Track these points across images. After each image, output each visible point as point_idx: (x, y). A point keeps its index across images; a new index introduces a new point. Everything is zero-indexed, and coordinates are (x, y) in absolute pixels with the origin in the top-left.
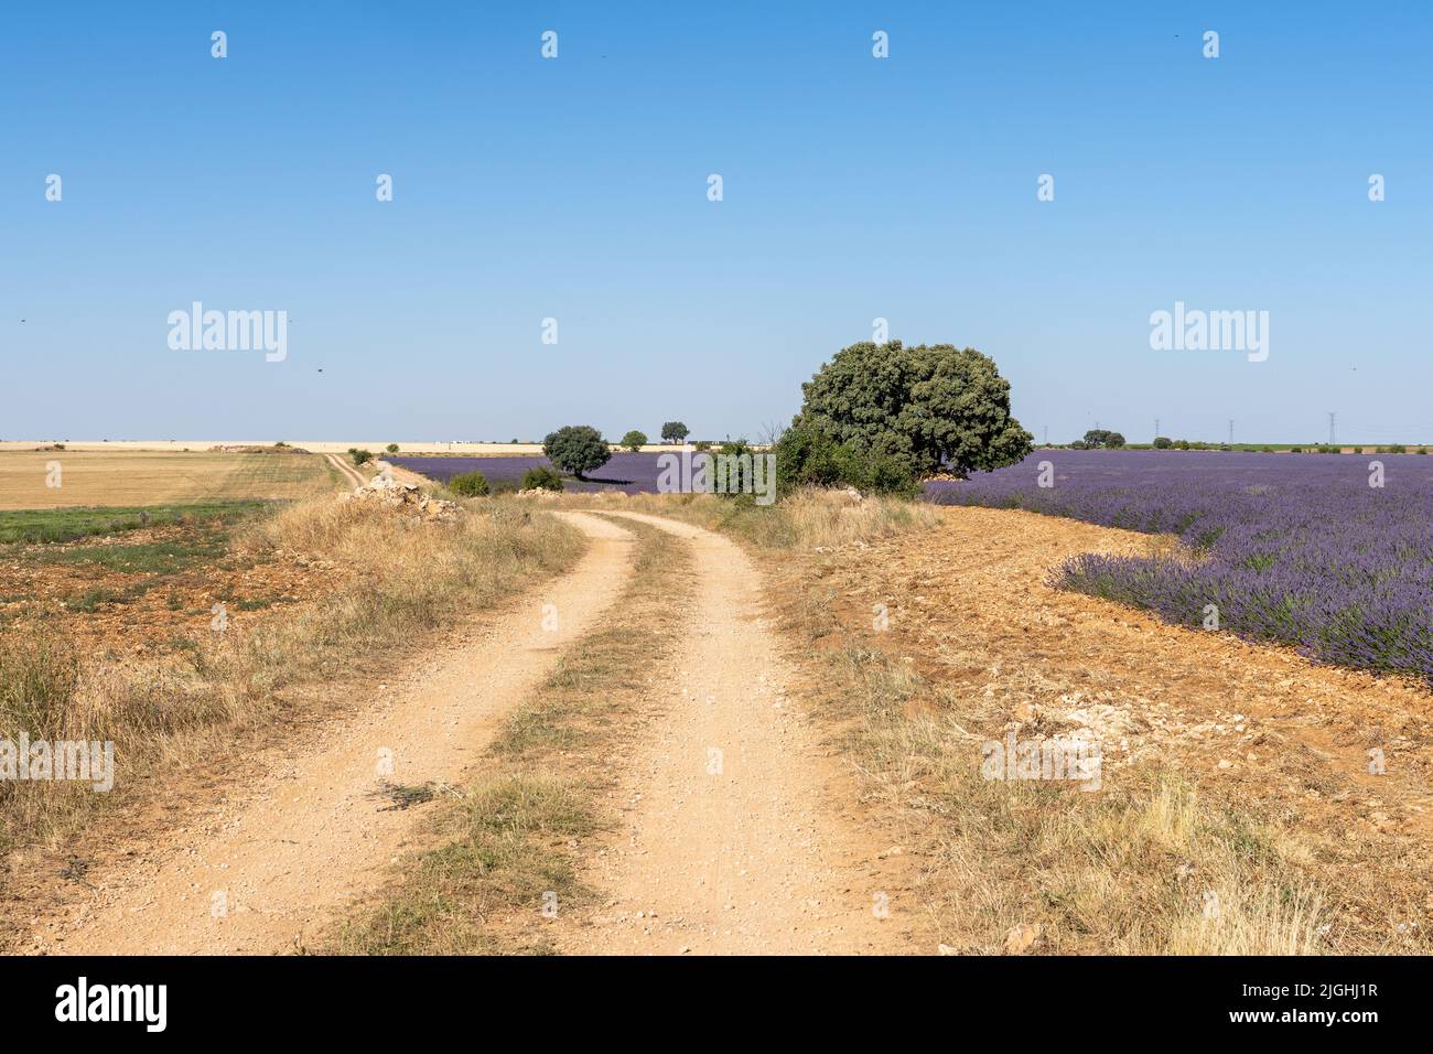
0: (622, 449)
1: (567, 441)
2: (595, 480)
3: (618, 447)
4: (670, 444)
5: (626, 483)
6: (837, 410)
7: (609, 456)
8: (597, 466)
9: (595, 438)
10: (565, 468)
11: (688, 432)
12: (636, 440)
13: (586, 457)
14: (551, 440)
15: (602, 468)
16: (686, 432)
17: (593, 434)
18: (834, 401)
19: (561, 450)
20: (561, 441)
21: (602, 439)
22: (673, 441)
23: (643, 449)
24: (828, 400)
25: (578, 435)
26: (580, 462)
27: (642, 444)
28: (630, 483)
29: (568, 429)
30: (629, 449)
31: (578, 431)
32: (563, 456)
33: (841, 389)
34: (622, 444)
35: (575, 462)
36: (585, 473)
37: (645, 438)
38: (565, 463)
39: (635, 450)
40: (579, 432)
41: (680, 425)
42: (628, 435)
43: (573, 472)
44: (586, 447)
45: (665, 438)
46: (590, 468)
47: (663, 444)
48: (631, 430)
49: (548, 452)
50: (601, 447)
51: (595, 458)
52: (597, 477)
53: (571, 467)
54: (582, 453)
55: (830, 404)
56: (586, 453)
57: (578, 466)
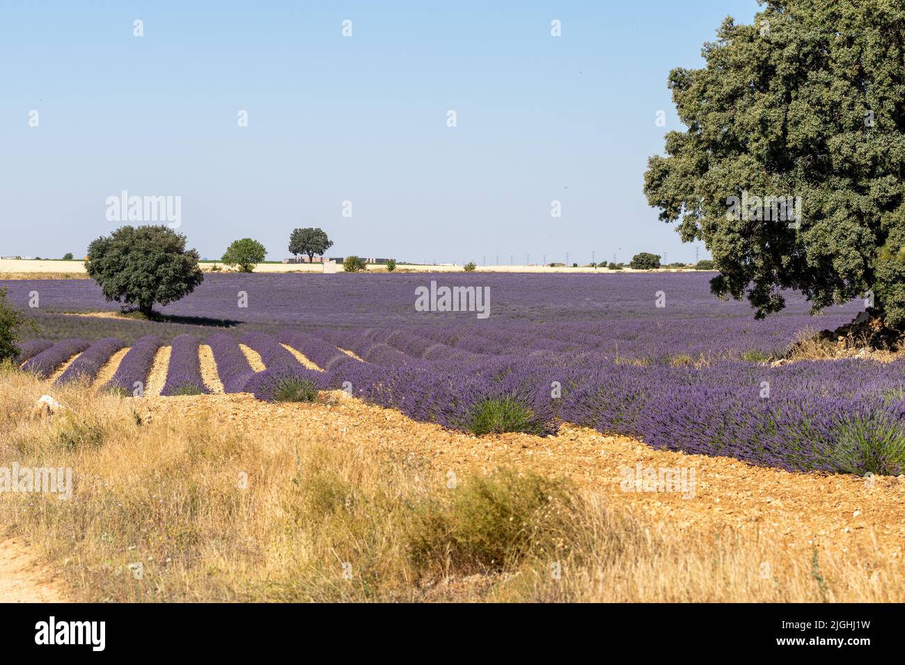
0: (225, 268)
1: (126, 251)
2: (175, 319)
3: (218, 265)
4: (302, 261)
5: (227, 323)
6: (782, 139)
7: (199, 276)
8: (178, 295)
9: (173, 245)
10: (123, 298)
11: (331, 243)
12: (247, 252)
13: (158, 280)
14: (99, 249)
15: (187, 298)
16: (327, 244)
17: (170, 240)
18: (773, 114)
19: (115, 267)
20: (116, 252)
21: (187, 248)
22: (306, 257)
23: (259, 268)
24: (756, 112)
25: (145, 242)
26: (149, 287)
27: (259, 259)
28: (234, 323)
29: (129, 230)
30: (237, 267)
31: (148, 234)
32: (120, 277)
33: (795, 81)
34: (226, 260)
35: (140, 286)
36: (157, 307)
37: (262, 250)
38: (122, 289)
39: (247, 270)
40: (147, 237)
41: (319, 233)
42: (236, 245)
43: (136, 305)
44: (159, 262)
45: (295, 252)
46: (166, 298)
47: (291, 261)
48: (239, 238)
49: (93, 271)
50: (185, 263)
51: (175, 280)
52: (178, 313)
53: (134, 296)
54: (152, 272)
55: (764, 123)
56: (160, 270)
57: (146, 294)
